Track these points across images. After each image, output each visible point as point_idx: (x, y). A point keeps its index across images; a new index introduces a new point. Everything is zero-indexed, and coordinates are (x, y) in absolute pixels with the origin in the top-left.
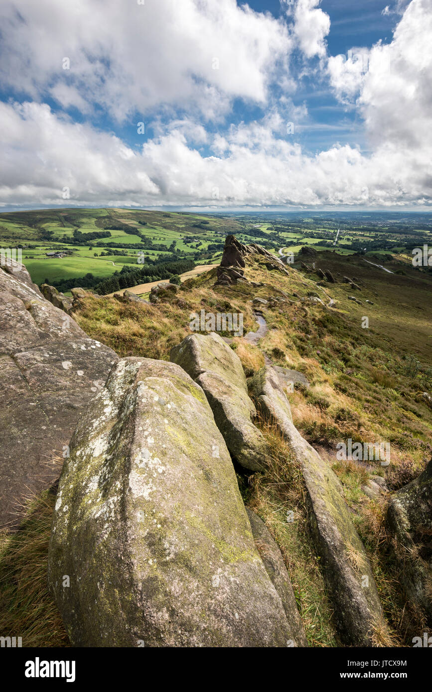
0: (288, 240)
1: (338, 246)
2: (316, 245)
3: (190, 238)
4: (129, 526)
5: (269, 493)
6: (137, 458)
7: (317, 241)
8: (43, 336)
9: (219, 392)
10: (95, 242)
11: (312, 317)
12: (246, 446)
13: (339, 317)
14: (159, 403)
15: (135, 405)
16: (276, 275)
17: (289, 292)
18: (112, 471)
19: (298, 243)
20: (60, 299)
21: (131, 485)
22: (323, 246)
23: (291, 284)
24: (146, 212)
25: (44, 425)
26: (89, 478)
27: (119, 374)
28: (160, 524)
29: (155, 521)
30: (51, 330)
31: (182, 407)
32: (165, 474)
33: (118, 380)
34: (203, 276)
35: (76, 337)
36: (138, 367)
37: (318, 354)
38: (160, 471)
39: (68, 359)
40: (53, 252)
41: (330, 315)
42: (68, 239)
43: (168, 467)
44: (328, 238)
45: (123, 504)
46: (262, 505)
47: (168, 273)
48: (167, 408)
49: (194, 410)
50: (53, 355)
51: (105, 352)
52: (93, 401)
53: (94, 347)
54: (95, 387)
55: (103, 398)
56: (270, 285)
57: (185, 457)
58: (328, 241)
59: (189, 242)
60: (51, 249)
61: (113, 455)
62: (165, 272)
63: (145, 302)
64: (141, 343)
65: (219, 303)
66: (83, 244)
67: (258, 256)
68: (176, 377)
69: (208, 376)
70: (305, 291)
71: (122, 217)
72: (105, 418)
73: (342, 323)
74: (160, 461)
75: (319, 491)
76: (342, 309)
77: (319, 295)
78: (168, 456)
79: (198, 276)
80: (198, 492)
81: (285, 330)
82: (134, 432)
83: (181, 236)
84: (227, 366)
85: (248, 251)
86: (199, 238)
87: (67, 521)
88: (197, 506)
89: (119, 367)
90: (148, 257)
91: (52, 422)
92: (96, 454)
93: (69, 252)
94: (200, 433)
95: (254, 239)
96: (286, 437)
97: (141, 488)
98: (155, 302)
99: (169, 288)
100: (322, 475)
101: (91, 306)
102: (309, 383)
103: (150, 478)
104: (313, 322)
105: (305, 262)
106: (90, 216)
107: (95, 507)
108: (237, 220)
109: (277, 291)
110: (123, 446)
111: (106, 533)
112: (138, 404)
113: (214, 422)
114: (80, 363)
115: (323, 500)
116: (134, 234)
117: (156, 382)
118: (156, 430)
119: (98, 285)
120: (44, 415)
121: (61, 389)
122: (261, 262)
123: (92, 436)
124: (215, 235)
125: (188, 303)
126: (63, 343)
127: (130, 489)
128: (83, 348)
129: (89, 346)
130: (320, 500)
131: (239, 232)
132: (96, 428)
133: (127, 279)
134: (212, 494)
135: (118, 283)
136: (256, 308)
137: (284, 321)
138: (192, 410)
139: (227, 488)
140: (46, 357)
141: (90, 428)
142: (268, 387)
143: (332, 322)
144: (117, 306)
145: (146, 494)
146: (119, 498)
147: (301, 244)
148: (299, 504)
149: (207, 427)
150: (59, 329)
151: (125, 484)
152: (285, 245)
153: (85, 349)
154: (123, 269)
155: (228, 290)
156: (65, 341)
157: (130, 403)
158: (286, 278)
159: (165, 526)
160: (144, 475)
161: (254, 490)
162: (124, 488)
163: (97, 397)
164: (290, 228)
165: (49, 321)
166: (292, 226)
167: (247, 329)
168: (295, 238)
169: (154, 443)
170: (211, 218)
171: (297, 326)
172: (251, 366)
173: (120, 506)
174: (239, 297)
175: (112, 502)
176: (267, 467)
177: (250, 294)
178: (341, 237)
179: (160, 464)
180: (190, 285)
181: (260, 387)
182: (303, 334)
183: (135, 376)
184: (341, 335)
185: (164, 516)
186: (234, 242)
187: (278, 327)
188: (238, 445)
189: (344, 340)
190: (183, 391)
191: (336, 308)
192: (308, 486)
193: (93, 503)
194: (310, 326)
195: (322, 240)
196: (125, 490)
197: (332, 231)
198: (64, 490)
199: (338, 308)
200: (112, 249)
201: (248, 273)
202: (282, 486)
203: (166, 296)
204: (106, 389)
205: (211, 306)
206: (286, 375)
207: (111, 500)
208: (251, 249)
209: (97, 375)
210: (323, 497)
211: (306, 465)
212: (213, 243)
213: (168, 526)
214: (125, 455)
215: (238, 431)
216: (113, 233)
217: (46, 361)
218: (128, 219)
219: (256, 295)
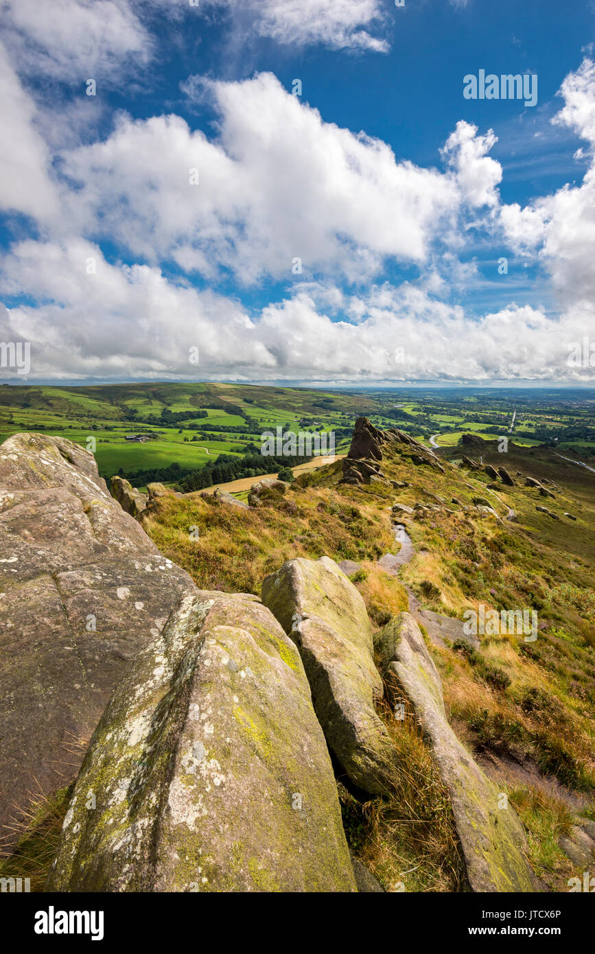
0: (442, 425)
1: (515, 433)
2: (483, 432)
3: (308, 420)
4: (158, 873)
5: (396, 837)
6: (185, 757)
7: (484, 426)
8: (99, 549)
9: (327, 652)
10: (186, 423)
11: (481, 536)
12: (359, 749)
13: (523, 538)
14: (228, 668)
15: (193, 670)
16: (426, 472)
17: (445, 497)
18: (148, 774)
19: (456, 429)
20: (133, 497)
21: (170, 802)
22: (494, 433)
23: (448, 485)
24: (254, 387)
25: (79, 682)
26: (117, 781)
27: (183, 616)
28: (207, 876)
29: (200, 869)
30: (111, 542)
31: (263, 677)
32: (224, 789)
33: (180, 626)
34: (325, 470)
35: (141, 552)
36: (208, 608)
37: (492, 595)
38: (217, 782)
39: (126, 584)
40: (133, 435)
41: (509, 534)
42: (155, 419)
43: (230, 776)
44: (499, 423)
45: (155, 832)
46: (383, 860)
47: (277, 465)
48: (240, 677)
49: (281, 682)
50: (106, 577)
51: (177, 576)
52: (142, 655)
53: (163, 568)
54: (156, 628)
55: (155, 652)
56: (418, 485)
57: (259, 763)
58: (500, 427)
59: (307, 425)
60: (132, 431)
61: (154, 747)
62: (273, 464)
63: (242, 505)
64: (230, 563)
65: (343, 509)
66: (172, 425)
67: (401, 446)
68: (260, 627)
69: (311, 625)
70: (470, 496)
71: (223, 393)
72: (153, 684)
73: (528, 547)
74: (218, 765)
75: (480, 843)
76: (528, 525)
77: (490, 503)
78: (233, 758)
79: (317, 470)
80: (273, 824)
81: (440, 554)
82: (187, 714)
83: (296, 417)
84: (342, 609)
85: (386, 439)
86: (319, 420)
87: (74, 851)
88: (269, 850)
89: (184, 606)
90: (252, 444)
91: (90, 678)
92: (133, 741)
93: (154, 435)
94: (287, 723)
95: (394, 422)
96: (426, 738)
97: (184, 809)
98: (255, 505)
99: (275, 486)
100: (484, 812)
101: (170, 508)
102: (479, 640)
103: (200, 792)
104: (483, 544)
105: (467, 455)
106: (185, 391)
107: (116, 832)
108: (370, 398)
109: (429, 495)
110: (169, 734)
111: (124, 882)
112: (198, 667)
113: (310, 704)
114: (141, 591)
115: (486, 861)
116: (236, 414)
117: (228, 635)
118: (219, 713)
119: (184, 479)
120: (81, 667)
121: (110, 629)
122: (404, 453)
123: (132, 711)
124: (342, 416)
125: (300, 507)
126: (122, 561)
127: (169, 809)
128: (148, 568)
129: (156, 567)
130: (480, 859)
131: (374, 414)
132: (138, 699)
133: (223, 471)
134: (296, 831)
135: (211, 476)
136: (397, 519)
137: (439, 539)
138: (277, 682)
139: (321, 823)
140: (98, 579)
141: (131, 699)
142: (404, 649)
143: (513, 545)
144: (203, 508)
145: (190, 821)
146: (151, 822)
147: (461, 430)
148: (445, 863)
149: (298, 713)
150: (121, 541)
151: (163, 798)
152: (438, 432)
153: (151, 571)
154: (218, 458)
155: (358, 491)
156: (126, 558)
157: (188, 665)
158: (441, 477)
159: (214, 881)
160: (192, 787)
161: (371, 829)
162: (161, 805)
163: (148, 650)
164: (445, 408)
165: (109, 529)
166: (448, 406)
167: (383, 550)
168: (453, 422)
169: (214, 734)
170: (337, 395)
171: (458, 548)
172: (387, 609)
173: (151, 836)
174: (373, 500)
175: (140, 827)
176: (393, 790)
177: (388, 497)
178: (520, 421)
179: (218, 771)
180: (306, 481)
181: (391, 646)
182: (468, 562)
183: (203, 621)
184: (529, 566)
185: (214, 862)
186: (367, 426)
187: (430, 549)
188: (347, 746)
189: (533, 574)
190: (268, 650)
191: (518, 522)
192: (459, 831)
193: (115, 825)
194: (478, 549)
195: (491, 425)
196: (161, 810)
197: (506, 414)
198: (79, 795)
199: (522, 524)
200: (208, 433)
201: (386, 468)
202: (417, 826)
203: (270, 497)
204: (162, 637)
205: (331, 514)
206: (442, 626)
207: (139, 824)
208: (390, 436)
209: (161, 610)
210: (485, 853)
211: (458, 791)
212: (338, 427)
213: (218, 881)
214: (169, 750)
215: (349, 722)
216: (211, 412)
217: (96, 585)
218: (230, 395)
219: (397, 499)
